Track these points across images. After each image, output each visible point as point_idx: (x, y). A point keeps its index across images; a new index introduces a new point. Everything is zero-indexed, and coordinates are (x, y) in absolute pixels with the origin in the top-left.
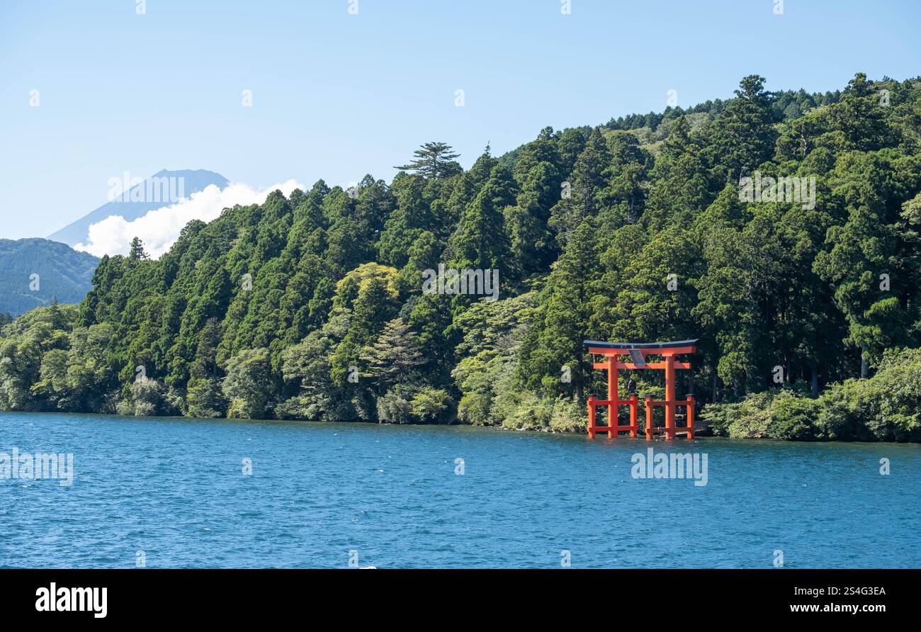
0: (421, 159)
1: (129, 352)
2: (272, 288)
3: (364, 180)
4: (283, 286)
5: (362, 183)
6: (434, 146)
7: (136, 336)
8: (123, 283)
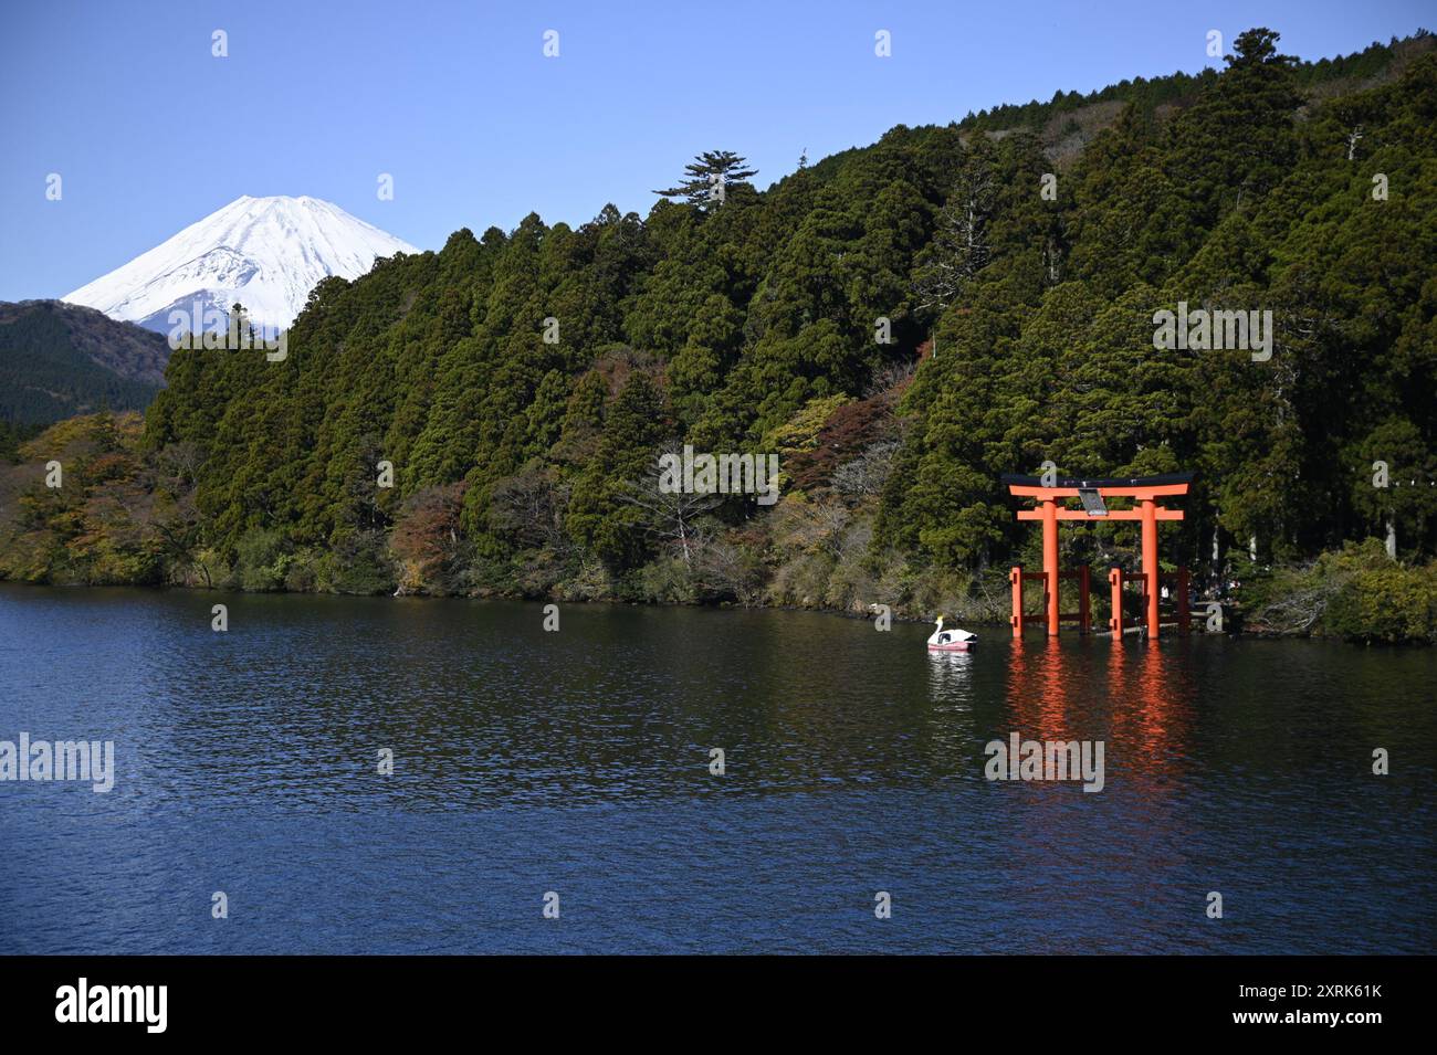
0: (696, 178)
1: (231, 488)
2: (467, 386)
3: (603, 212)
4: (483, 381)
5: (601, 216)
6: (717, 157)
7: (243, 462)
8: (218, 377)
